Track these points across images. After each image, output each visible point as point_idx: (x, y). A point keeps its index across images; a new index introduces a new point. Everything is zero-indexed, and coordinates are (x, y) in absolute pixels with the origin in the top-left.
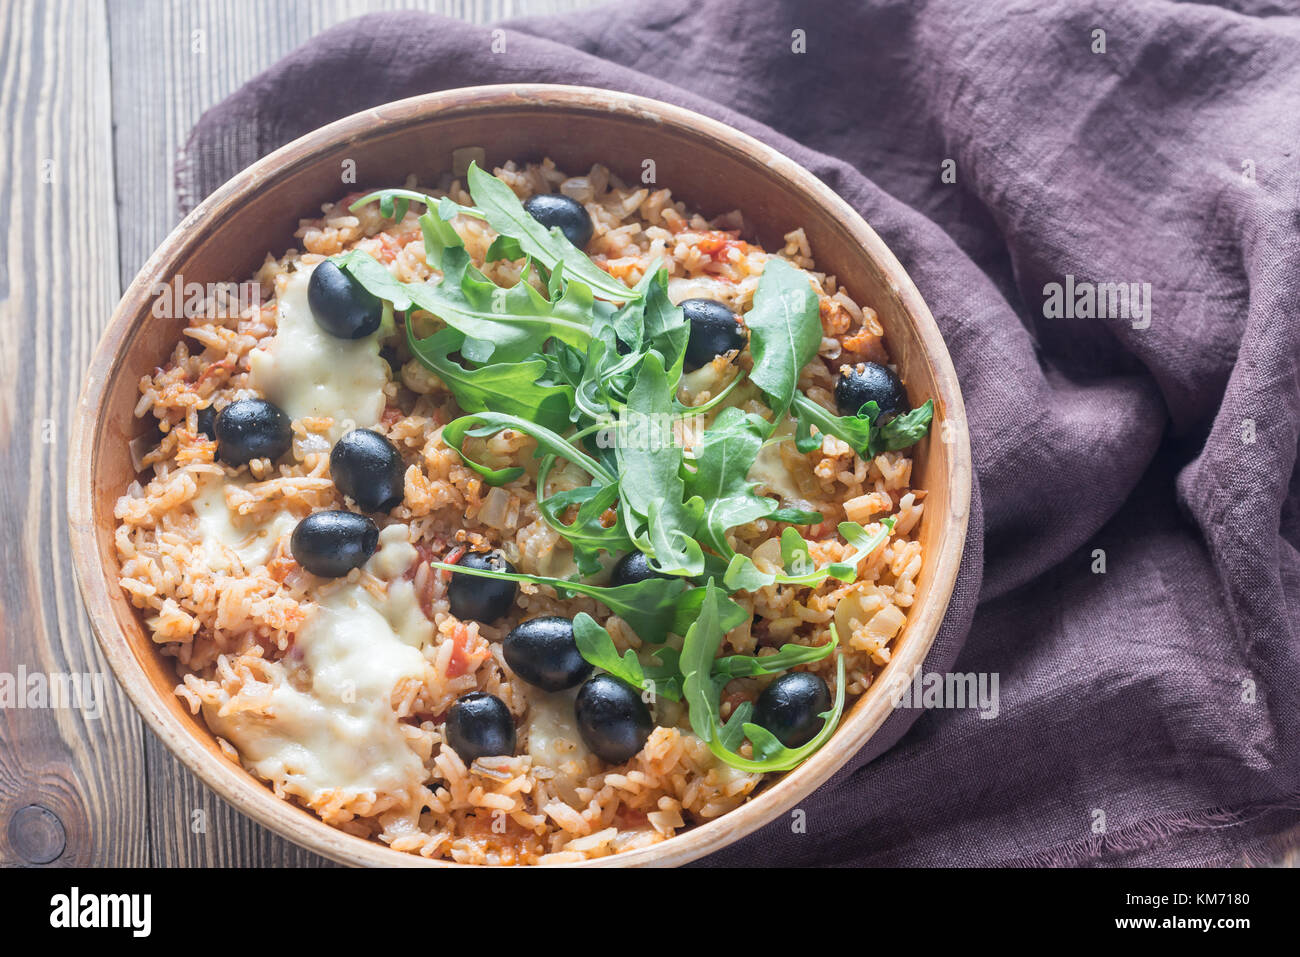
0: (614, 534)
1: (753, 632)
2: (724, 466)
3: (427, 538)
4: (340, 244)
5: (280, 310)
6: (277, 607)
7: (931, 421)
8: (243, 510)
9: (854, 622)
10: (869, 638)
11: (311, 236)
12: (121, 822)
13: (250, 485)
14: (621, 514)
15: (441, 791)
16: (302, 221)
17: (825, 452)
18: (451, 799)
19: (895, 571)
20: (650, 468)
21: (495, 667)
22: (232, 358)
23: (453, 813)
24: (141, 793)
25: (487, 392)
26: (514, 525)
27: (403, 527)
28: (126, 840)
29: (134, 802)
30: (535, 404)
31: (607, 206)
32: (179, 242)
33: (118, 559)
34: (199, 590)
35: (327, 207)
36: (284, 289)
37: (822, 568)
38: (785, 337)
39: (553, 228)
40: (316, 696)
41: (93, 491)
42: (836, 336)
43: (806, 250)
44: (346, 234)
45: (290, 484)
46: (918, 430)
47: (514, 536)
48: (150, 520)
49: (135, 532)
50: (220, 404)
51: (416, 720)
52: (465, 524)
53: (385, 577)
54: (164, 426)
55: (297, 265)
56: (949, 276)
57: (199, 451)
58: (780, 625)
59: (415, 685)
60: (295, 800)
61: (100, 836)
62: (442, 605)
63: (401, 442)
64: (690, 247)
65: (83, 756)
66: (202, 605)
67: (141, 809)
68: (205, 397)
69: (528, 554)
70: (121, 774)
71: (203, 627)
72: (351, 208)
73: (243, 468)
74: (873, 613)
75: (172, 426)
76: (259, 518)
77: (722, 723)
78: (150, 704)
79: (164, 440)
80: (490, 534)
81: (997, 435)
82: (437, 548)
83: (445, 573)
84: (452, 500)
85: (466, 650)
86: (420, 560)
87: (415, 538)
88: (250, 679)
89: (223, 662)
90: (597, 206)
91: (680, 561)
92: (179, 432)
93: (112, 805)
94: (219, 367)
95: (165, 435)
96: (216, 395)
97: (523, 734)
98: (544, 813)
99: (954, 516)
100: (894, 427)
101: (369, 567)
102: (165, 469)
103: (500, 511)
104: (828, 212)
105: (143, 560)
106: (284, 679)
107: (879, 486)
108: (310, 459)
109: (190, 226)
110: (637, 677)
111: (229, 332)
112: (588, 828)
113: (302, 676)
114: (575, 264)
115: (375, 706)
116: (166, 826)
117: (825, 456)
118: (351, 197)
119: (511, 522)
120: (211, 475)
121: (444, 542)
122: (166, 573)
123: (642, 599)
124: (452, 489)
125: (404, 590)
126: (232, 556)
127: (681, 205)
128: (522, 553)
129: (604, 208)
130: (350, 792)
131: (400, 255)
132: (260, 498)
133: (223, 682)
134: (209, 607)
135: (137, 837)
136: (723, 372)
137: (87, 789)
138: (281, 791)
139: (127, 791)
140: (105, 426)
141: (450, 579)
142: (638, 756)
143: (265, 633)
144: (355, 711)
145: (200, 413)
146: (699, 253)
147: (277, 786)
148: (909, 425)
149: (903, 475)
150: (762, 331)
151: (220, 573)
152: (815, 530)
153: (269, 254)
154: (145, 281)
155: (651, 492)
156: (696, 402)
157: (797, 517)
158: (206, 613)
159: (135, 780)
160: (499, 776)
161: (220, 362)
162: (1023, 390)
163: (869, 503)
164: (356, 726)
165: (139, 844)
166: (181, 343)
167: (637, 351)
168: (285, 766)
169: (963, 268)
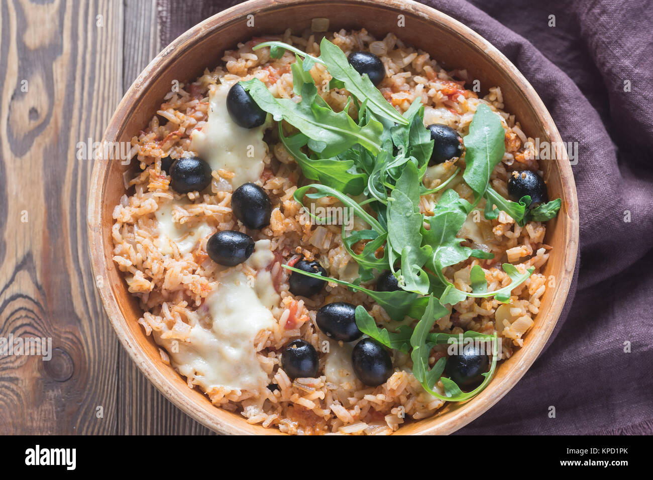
0: (382, 262)
1: (451, 318)
2: (445, 228)
3: (280, 248)
4: (246, 70)
5: (211, 106)
6: (197, 281)
7: (559, 210)
8: (182, 221)
9: (505, 322)
10: (513, 332)
11: (231, 63)
12: (103, 362)
13: (187, 206)
14: (387, 251)
15: (276, 392)
16: (227, 52)
17: (500, 221)
18: (281, 396)
19: (531, 292)
20: (405, 224)
21: (311, 324)
22: (182, 129)
23: (281, 403)
24: (115, 348)
25: (320, 172)
26: (328, 248)
27: (268, 241)
28: (106, 373)
29: (111, 352)
30: (346, 181)
31: (394, 59)
32: (158, 65)
33: (113, 243)
34: (155, 267)
35: (240, 45)
36: (214, 94)
37: (491, 286)
38: (485, 155)
39: (364, 74)
40: (214, 332)
41: (102, 208)
42: (513, 152)
43: (500, 99)
44: (250, 64)
45: (207, 208)
46: (551, 214)
47: (328, 252)
48: (132, 221)
49: (123, 226)
50: (174, 155)
51: (266, 351)
52: (302, 244)
53: (256, 268)
54: (143, 166)
55: (222, 80)
56: (575, 113)
57: (161, 184)
58: (466, 317)
59: (268, 333)
60: (198, 389)
61: (92, 370)
62: (285, 287)
63: (271, 191)
64: (437, 91)
65: (86, 324)
66: (156, 275)
67: (114, 357)
68: (166, 151)
69: (334, 265)
70: (106, 336)
71: (156, 286)
72: (254, 49)
73: (184, 195)
74: (516, 318)
75: (147, 166)
76: (190, 226)
77: (429, 368)
78: (125, 335)
79: (142, 174)
80: (315, 251)
81: (592, 211)
82: (285, 254)
83: (288, 270)
84: (296, 230)
85: (296, 317)
86: (276, 261)
87: (274, 248)
88: (179, 320)
89: (165, 307)
90: (389, 59)
91: (416, 282)
92: (151, 171)
93: (100, 352)
94: (175, 134)
95: (142, 171)
96: (171, 150)
97: (322, 362)
98: (330, 409)
99: (566, 270)
100: (539, 210)
101: (248, 261)
102: (142, 189)
103: (321, 239)
104: (515, 84)
105: (127, 246)
106: (197, 321)
107: (526, 241)
108: (221, 194)
109: (165, 56)
110: (387, 342)
111: (181, 115)
112: (353, 420)
113: (207, 320)
114: (374, 97)
115: (246, 344)
116: (127, 368)
117: (499, 223)
118: (254, 42)
119: (327, 246)
120: (166, 199)
121: (289, 250)
122: (138, 254)
123: (393, 299)
124: (296, 223)
125: (266, 276)
126: (174, 246)
127: (434, 62)
128: (331, 264)
129: (392, 60)
130: (228, 388)
131: (279, 81)
132: (192, 215)
133: (164, 318)
134: (160, 276)
135: (111, 372)
136: (449, 169)
137: (87, 342)
138: (191, 384)
139: (108, 346)
140: (111, 168)
141: (291, 274)
142: (383, 386)
143: (189, 294)
144: (234, 345)
145: (163, 160)
146: (442, 96)
147: (189, 381)
148: (548, 209)
149: (540, 237)
150: (473, 150)
151: (167, 256)
152: (489, 262)
153: (207, 69)
154: (138, 86)
155: (403, 239)
156: (433, 185)
157: (480, 255)
158: (158, 279)
159: (112, 340)
160: (308, 390)
161: (176, 132)
162: (609, 186)
163: (520, 252)
164: (233, 353)
165: (112, 377)
166: (155, 118)
167: (403, 155)
168: (194, 370)
169: (583, 109)
